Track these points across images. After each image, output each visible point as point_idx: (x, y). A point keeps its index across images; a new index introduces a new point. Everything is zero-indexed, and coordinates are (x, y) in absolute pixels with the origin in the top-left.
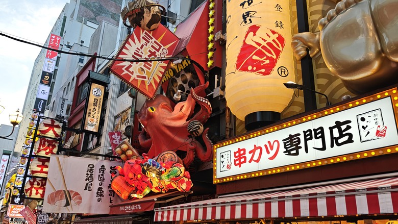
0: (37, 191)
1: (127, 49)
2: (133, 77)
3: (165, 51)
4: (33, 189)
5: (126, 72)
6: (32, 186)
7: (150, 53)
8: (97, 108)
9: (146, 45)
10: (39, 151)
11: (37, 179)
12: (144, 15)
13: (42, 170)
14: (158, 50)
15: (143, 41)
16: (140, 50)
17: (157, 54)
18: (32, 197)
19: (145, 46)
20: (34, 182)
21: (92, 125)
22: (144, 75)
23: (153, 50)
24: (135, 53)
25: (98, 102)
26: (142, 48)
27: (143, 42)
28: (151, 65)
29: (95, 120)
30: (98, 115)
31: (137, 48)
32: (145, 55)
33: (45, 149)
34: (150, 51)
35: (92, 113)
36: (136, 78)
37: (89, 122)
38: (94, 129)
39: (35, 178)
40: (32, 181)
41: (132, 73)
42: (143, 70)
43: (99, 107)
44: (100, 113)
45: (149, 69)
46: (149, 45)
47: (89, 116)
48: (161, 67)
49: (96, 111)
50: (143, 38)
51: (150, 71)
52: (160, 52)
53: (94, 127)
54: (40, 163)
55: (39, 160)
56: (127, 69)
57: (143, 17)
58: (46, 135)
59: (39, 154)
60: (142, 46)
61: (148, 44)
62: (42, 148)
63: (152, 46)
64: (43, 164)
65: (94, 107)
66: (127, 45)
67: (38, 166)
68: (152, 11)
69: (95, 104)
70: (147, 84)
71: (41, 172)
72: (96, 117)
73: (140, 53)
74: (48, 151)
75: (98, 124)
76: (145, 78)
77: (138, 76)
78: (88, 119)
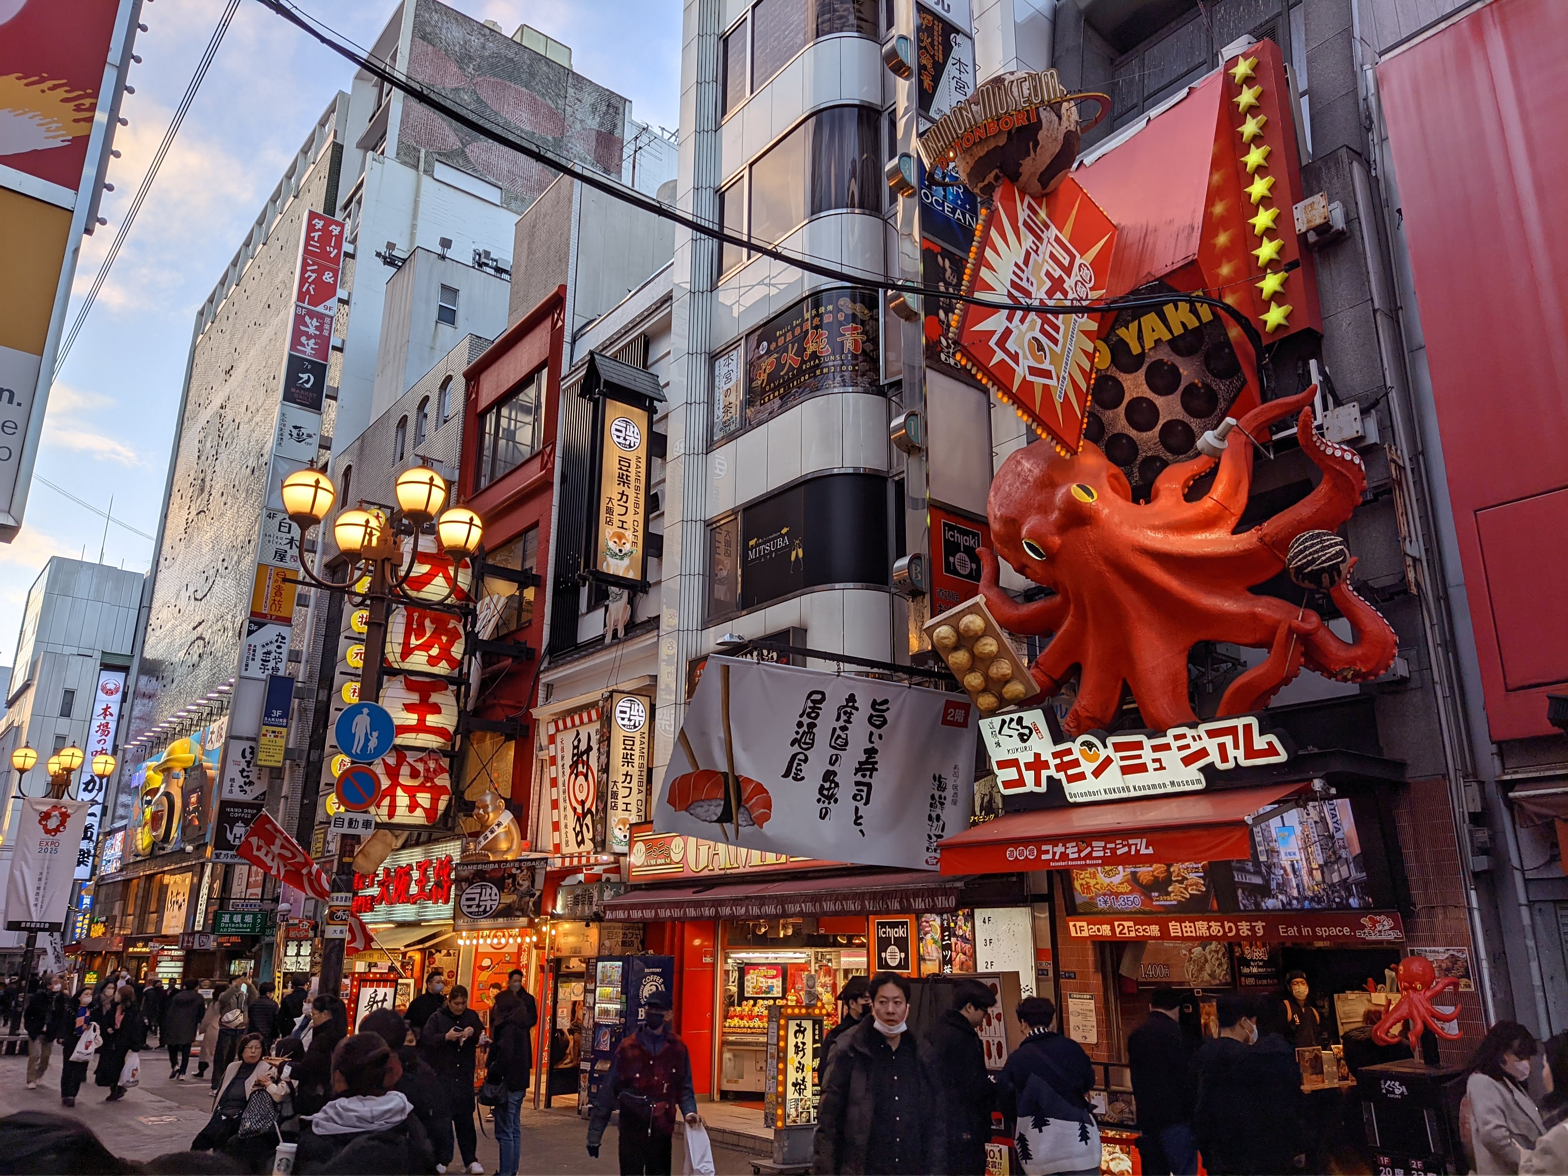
0: (412, 798)
1: (990, 267)
2: (1021, 371)
3: (1088, 273)
4: (399, 792)
5: (999, 355)
6: (395, 784)
7: (1049, 284)
8: (631, 492)
9: (1036, 252)
10: (407, 651)
11: (407, 753)
12: (1041, 135)
13: (422, 720)
14: (1068, 271)
15: (1026, 237)
16: (1023, 271)
17: (1069, 284)
18: (396, 820)
19: (1033, 254)
20: (399, 764)
21: (621, 555)
22: (1046, 365)
23: (1057, 273)
24: (1014, 284)
25: (633, 469)
26: (1026, 262)
27: (1028, 240)
28: (1057, 329)
29: (629, 534)
30: (635, 517)
31: (1016, 265)
32: (1038, 289)
33: (426, 647)
34: (1048, 274)
35: (618, 510)
36: (1030, 378)
37: (611, 544)
38: (627, 569)
39: (401, 751)
40: (391, 761)
41: (1015, 357)
42: (1041, 348)
43: (637, 488)
44: (641, 510)
45: (1055, 342)
46: (1045, 249)
47: (609, 522)
48: (1082, 331)
49: (630, 504)
50: (1025, 223)
51: (1058, 349)
52: (1074, 278)
53: (626, 561)
54: (414, 698)
55: (410, 687)
56: (1002, 343)
57: (1036, 144)
58: (422, 595)
59: (406, 666)
60: (1028, 255)
61: (1042, 249)
62: (414, 642)
63: (1052, 256)
64: (424, 699)
65: (621, 488)
66: (988, 253)
67: (408, 708)
68: (1064, 118)
69: (623, 480)
70: (1058, 400)
71: (421, 727)
72: (629, 525)
73: (1024, 284)
74: (435, 651)
75: (639, 551)
76: (1047, 374)
77: (1033, 371)
78: (607, 534)
